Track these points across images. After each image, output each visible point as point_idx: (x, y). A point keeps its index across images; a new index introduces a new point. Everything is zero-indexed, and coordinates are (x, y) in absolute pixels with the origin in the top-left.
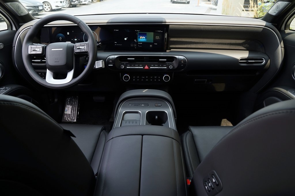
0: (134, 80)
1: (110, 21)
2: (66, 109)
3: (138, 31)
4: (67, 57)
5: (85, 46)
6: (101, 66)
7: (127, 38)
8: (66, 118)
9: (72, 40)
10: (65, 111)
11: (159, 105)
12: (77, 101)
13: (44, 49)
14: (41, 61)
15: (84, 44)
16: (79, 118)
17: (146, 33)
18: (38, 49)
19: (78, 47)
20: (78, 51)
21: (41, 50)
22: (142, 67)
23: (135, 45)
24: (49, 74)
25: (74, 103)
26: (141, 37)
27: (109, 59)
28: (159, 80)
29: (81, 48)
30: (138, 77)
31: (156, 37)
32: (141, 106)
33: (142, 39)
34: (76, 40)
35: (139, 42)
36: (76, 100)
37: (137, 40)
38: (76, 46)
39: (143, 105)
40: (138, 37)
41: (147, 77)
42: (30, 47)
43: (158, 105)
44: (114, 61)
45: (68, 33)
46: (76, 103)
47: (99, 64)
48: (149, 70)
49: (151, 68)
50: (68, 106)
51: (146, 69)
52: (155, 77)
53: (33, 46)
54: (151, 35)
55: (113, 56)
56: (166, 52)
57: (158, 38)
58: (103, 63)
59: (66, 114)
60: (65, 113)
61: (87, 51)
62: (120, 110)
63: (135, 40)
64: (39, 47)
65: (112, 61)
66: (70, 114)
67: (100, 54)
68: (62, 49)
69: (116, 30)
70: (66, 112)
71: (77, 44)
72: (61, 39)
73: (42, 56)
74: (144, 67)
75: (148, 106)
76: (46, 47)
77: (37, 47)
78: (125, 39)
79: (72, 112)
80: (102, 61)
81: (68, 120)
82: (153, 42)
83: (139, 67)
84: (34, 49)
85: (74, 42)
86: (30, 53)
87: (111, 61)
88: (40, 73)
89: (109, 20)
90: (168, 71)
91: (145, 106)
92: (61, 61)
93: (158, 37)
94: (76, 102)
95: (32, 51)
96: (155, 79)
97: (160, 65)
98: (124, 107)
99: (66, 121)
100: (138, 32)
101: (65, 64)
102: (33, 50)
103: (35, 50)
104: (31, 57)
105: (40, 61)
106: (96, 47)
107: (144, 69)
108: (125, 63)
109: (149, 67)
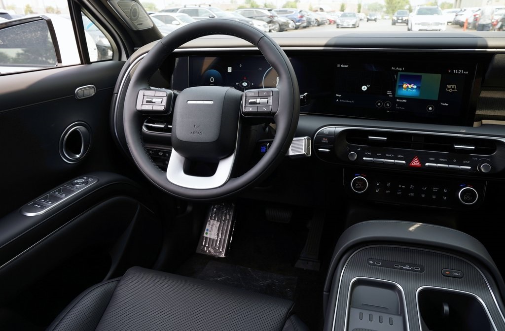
0: (377, 191)
1: (333, 42)
2: (208, 227)
3: (399, 71)
4: (222, 121)
5: (271, 99)
6: (303, 152)
7: (369, 86)
8: (205, 245)
9: (237, 84)
10: (205, 232)
11: (454, 274)
12: (232, 214)
13: (171, 101)
14: (166, 127)
15: (268, 92)
16: (231, 249)
17: (421, 76)
18: (158, 100)
19: (250, 101)
20: (250, 109)
21: (164, 103)
22: (404, 162)
23: (388, 105)
24: (175, 159)
25: (226, 216)
26: (405, 86)
27: (322, 135)
28: (445, 198)
29: (259, 103)
30: (389, 185)
31: (449, 86)
32: (402, 269)
33: (408, 90)
34: (245, 84)
35: (399, 98)
36: (229, 212)
37: (394, 93)
38: (246, 97)
39: (407, 267)
40: (398, 84)
41: (412, 187)
42: (141, 93)
43: (451, 272)
44: (334, 139)
45: (230, 70)
46: (229, 217)
47: (299, 147)
48: (422, 169)
49: (427, 164)
50: (212, 221)
51: (415, 167)
52: (435, 189)
53: (148, 93)
54: (433, 80)
55: (332, 128)
56: (472, 125)
57: (451, 88)
58: (308, 145)
59: (206, 238)
60: (205, 235)
61: (274, 111)
62: (342, 274)
63: (389, 93)
64: (161, 94)
65: (329, 139)
66: (213, 239)
67: (305, 122)
68: (211, 103)
69: (342, 66)
70: (207, 233)
71: (250, 92)
72: (212, 80)
73: (166, 116)
74: (409, 160)
75: (422, 271)
76: (176, 96)
77: (158, 94)
78: (364, 88)
79: (218, 235)
80: (308, 139)
81: (209, 251)
82: (436, 98)
83: (396, 161)
84: (150, 100)
85: (242, 89)
86: (139, 107)
87: (325, 140)
88: (161, 152)
89: (330, 40)
90: (473, 178)
91: (412, 270)
92: (207, 133)
93: (454, 86)
94: (230, 215)
95: (145, 103)
96: (435, 193)
97: (455, 161)
98: (355, 266)
99: (204, 253)
100: (399, 73)
101: (215, 140)
102: (147, 102)
103: (151, 102)
104: (141, 117)
105: (163, 126)
106: (297, 103)
107: (408, 168)
108: (359, 147)
109: (422, 162)
